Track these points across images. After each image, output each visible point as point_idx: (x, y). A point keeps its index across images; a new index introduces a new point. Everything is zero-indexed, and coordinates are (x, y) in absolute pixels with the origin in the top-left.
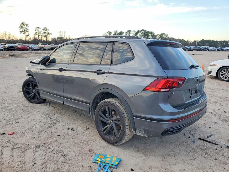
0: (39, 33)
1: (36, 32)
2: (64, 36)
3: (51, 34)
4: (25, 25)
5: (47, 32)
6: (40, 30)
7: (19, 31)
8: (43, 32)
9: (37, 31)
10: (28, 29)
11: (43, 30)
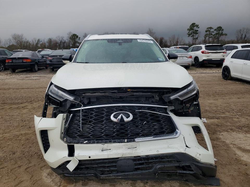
0: (210, 35)
1: (206, 33)
2: (245, 35)
3: (226, 35)
4: (195, 26)
5: (221, 32)
6: (212, 30)
7: (187, 34)
8: (215, 32)
9: (208, 33)
10: (198, 31)
11: (215, 30)
